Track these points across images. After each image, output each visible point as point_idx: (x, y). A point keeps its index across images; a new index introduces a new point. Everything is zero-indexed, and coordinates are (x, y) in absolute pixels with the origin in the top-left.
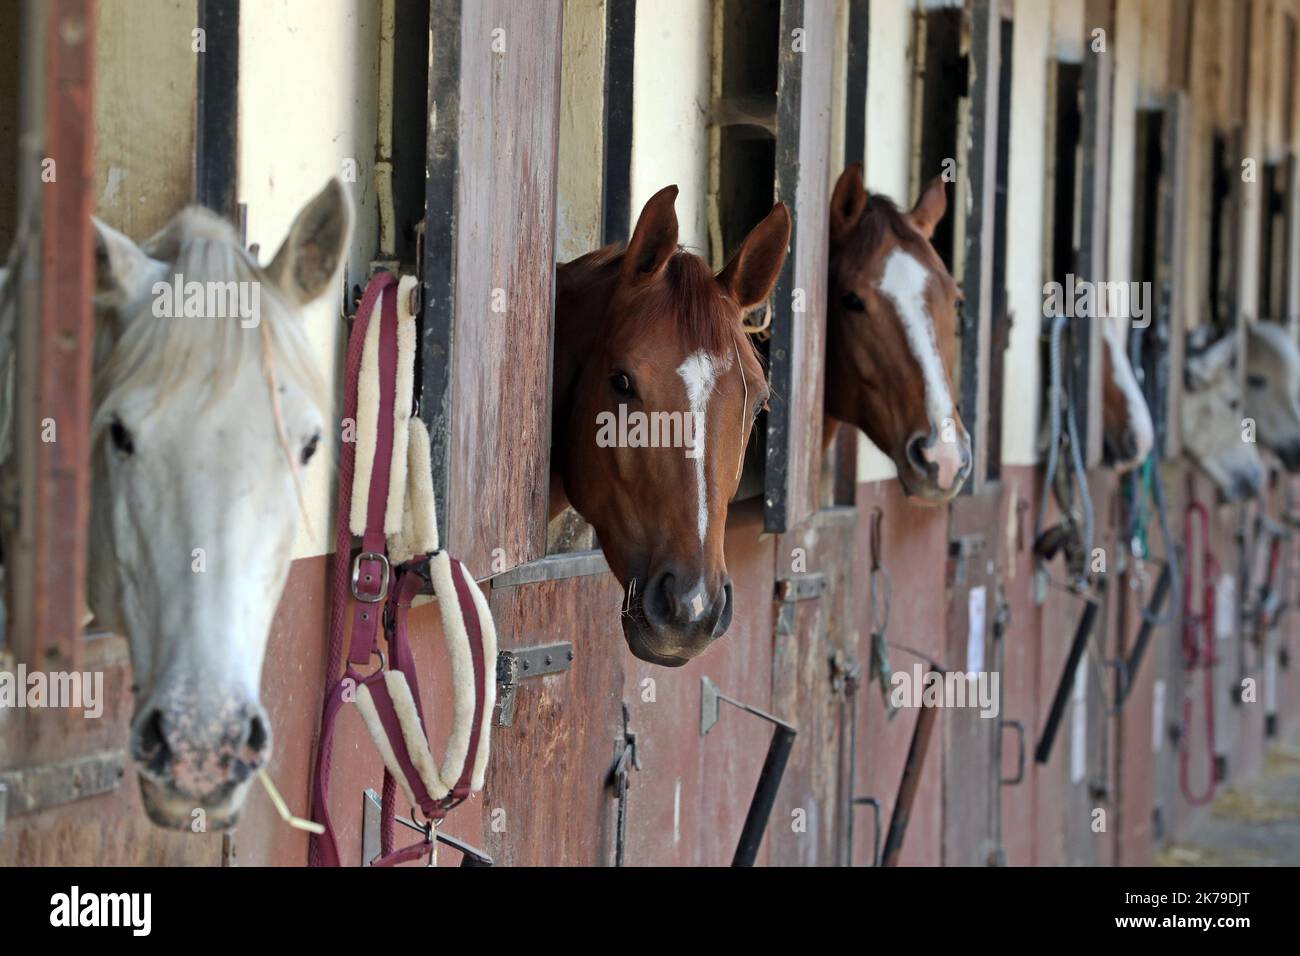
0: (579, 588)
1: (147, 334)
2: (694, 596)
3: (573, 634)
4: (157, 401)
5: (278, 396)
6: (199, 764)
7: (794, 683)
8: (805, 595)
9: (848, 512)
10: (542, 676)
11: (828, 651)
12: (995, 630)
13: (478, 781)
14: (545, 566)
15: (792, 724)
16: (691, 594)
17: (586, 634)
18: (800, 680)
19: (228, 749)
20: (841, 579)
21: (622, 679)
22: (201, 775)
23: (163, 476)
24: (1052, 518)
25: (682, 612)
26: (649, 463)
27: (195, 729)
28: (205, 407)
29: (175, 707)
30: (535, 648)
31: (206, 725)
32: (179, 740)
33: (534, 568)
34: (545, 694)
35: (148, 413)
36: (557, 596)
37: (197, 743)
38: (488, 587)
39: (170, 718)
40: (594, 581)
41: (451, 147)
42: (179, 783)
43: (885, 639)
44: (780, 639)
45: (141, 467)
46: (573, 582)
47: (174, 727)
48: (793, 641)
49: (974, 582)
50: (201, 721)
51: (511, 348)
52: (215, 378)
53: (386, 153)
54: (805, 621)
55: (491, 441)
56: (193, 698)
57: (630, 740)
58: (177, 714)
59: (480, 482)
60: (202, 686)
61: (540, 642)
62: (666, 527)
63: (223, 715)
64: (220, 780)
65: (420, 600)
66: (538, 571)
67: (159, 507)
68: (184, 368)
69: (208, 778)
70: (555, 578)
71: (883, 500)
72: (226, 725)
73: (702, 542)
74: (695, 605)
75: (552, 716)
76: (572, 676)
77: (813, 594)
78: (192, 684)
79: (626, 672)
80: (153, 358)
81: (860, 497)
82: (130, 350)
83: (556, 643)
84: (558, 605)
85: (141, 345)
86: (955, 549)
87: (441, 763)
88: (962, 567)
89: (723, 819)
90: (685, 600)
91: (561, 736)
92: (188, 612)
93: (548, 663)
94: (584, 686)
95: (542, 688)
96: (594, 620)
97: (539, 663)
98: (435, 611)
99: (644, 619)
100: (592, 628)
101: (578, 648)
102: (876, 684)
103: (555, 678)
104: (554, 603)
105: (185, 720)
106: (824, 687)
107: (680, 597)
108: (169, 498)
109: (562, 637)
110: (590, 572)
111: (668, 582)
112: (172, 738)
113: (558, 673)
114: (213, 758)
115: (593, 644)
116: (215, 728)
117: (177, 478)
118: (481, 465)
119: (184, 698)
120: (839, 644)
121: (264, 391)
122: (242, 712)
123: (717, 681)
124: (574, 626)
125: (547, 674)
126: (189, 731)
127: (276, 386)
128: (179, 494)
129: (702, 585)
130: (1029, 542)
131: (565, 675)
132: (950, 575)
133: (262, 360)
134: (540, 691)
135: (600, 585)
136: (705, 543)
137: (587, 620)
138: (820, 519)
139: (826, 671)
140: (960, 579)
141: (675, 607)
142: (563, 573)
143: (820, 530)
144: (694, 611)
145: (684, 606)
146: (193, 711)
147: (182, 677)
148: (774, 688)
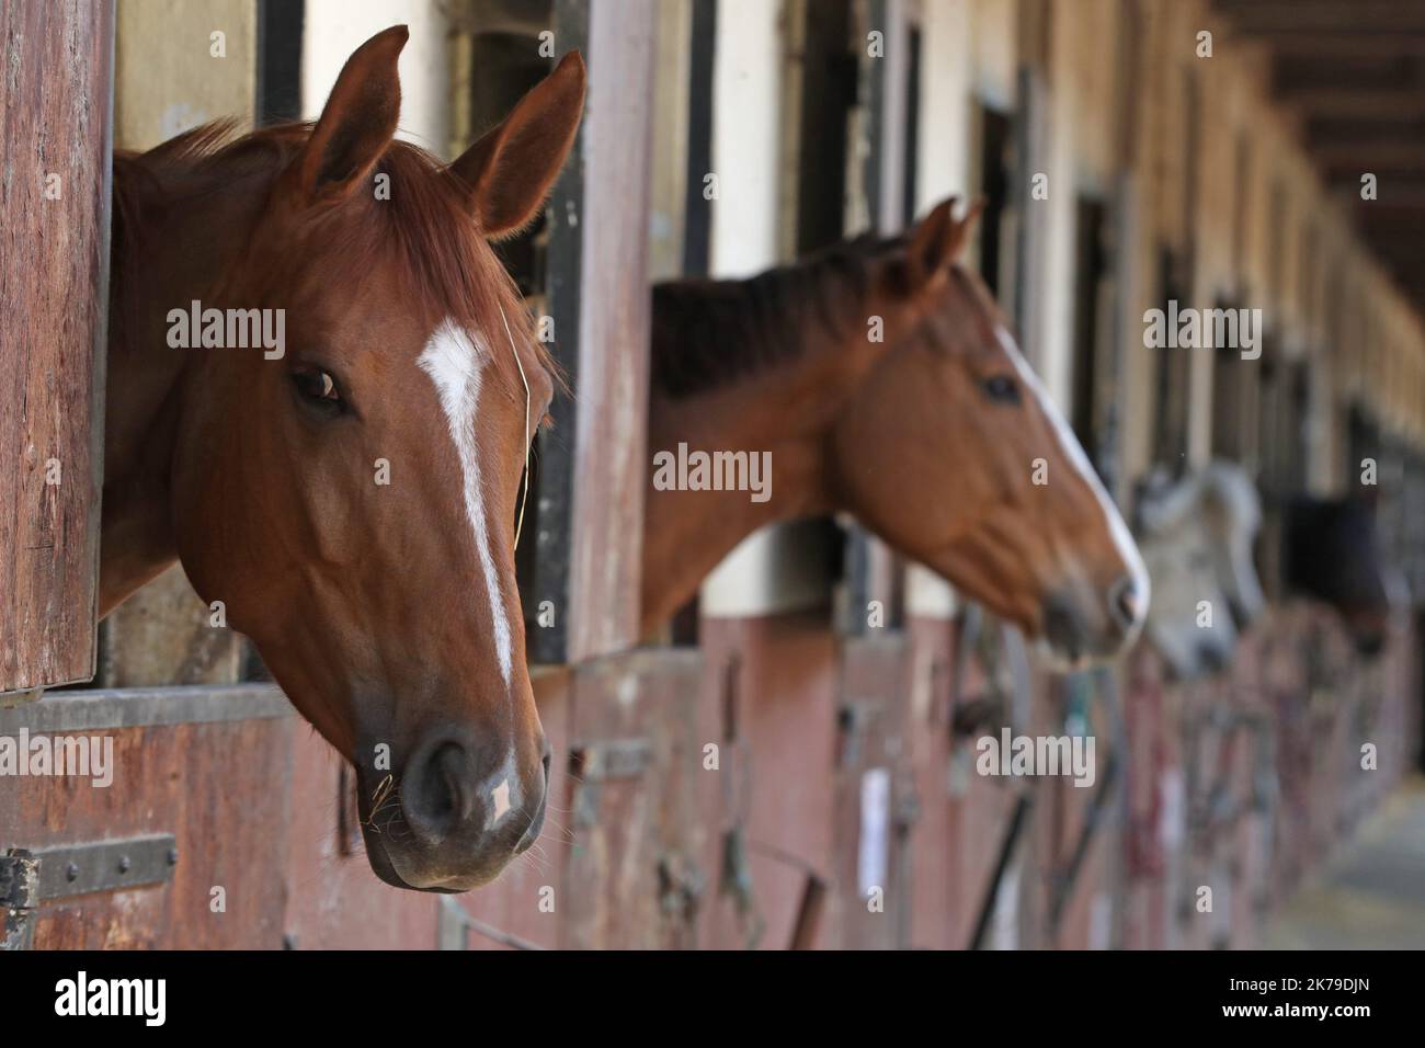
0: (193, 743)
2: (497, 784)
3: (182, 820)
7: (600, 900)
8: (620, 770)
9: (688, 657)
10: (111, 892)
11: (656, 854)
12: (899, 830)
14: (118, 703)
16: (491, 782)
17: (209, 821)
18: (612, 896)
20: (677, 750)
21: (283, 896)
24: (974, 685)
25: (473, 813)
26: (382, 533)
30: (95, 843)
33: (94, 706)
34: (120, 924)
36: (147, 756)
40: (224, 734)
43: (746, 836)
44: (577, 836)
46: (182, 734)
48: (598, 840)
49: (871, 763)
54: (621, 810)
61: (107, 833)
62: (431, 655)
66: (103, 711)
70: (142, 723)
71: (741, 641)
73: (508, 682)
74: (496, 800)
76: (178, 894)
77: (631, 769)
79: (292, 885)
81: (708, 635)
83: (142, 836)
84: (147, 770)
86: (844, 719)
88: (855, 743)
90: (481, 791)
93: (122, 870)
95: (112, 913)
96: (227, 798)
97: (102, 870)
99: (404, 824)
100: (221, 810)
101: (192, 845)
102: (729, 905)
103: (139, 896)
104: (140, 766)
107: (474, 787)
109: (155, 825)
110: (217, 717)
111: (451, 757)
113: (146, 887)
115: (223, 838)
120: (674, 842)
124: (182, 807)
125: (123, 889)
129: (510, 764)
130: (945, 713)
131: (161, 891)
132: (838, 754)
134: (108, 920)
135: (237, 739)
136: (513, 684)
137: (212, 798)
138: (643, 661)
139: (653, 882)
140: (853, 758)
141: (461, 803)
142: (158, 717)
143: (646, 680)
144: (494, 810)
145: (478, 801)
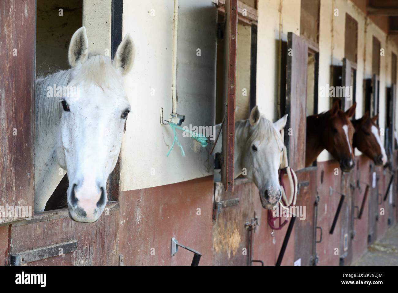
1: (257, 132)
4: (260, 143)
5: (278, 142)
6: (273, 199)
7: (345, 188)
10: (304, 187)
11: (350, 183)
12: (377, 179)
13: (294, 203)
14: (306, 169)
15: (344, 194)
19: (277, 196)
21: (317, 187)
22: (273, 200)
23: (262, 154)
27: (273, 193)
28: (268, 143)
29: (269, 189)
31: (274, 192)
32: (270, 195)
35: (259, 145)
36: (307, 174)
37: (273, 195)
38: (296, 172)
39: (269, 191)
41: (289, 102)
42: (270, 202)
43: (360, 181)
45: (258, 153)
47: (269, 193)
48: (344, 181)
49: (374, 171)
50: (273, 192)
51: (299, 134)
52: (268, 139)
53: (279, 103)
55: (296, 149)
56: (272, 188)
57: (318, 197)
58: (270, 191)
59: (294, 156)
60: (274, 186)
61: (304, 181)
63: (277, 191)
64: (275, 201)
65: (285, 175)
67: (262, 159)
68: (263, 138)
69: (274, 201)
70: (307, 171)
71: (359, 159)
72: (277, 192)
75: (306, 193)
78: (272, 186)
80: (259, 136)
82: (255, 135)
85: (256, 134)
86: (371, 166)
87: (288, 201)
88: (372, 169)
89: (333, 209)
91: (307, 196)
92: (270, 175)
93: (305, 185)
94: (311, 188)
98: (287, 176)
101: (310, 182)
102: (358, 188)
103: (306, 187)
105: (271, 192)
106: (349, 189)
108: (264, 158)
109: (307, 181)
112: (269, 194)
114: (275, 198)
115: (312, 181)
116: (276, 193)
117: (265, 154)
118: (294, 153)
119: (271, 188)
120: (352, 181)
121: (275, 141)
122: (279, 190)
123: (332, 187)
126: (271, 193)
127: (277, 140)
128: (265, 157)
131: (308, 187)
132: (370, 171)
133: (275, 136)
134: (304, 189)
139: (350, 186)
140: (372, 171)
146: (272, 190)
147: (270, 185)
148: (342, 188)
